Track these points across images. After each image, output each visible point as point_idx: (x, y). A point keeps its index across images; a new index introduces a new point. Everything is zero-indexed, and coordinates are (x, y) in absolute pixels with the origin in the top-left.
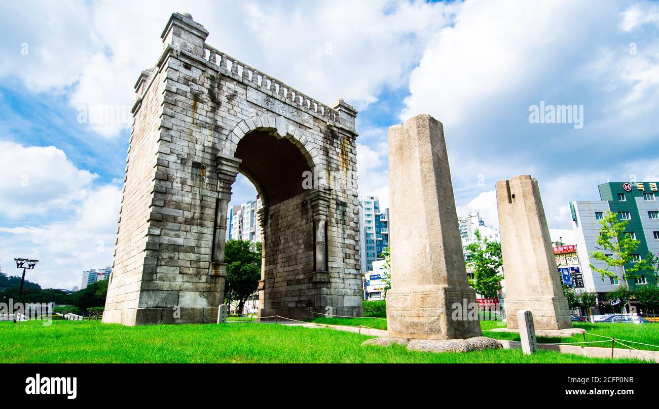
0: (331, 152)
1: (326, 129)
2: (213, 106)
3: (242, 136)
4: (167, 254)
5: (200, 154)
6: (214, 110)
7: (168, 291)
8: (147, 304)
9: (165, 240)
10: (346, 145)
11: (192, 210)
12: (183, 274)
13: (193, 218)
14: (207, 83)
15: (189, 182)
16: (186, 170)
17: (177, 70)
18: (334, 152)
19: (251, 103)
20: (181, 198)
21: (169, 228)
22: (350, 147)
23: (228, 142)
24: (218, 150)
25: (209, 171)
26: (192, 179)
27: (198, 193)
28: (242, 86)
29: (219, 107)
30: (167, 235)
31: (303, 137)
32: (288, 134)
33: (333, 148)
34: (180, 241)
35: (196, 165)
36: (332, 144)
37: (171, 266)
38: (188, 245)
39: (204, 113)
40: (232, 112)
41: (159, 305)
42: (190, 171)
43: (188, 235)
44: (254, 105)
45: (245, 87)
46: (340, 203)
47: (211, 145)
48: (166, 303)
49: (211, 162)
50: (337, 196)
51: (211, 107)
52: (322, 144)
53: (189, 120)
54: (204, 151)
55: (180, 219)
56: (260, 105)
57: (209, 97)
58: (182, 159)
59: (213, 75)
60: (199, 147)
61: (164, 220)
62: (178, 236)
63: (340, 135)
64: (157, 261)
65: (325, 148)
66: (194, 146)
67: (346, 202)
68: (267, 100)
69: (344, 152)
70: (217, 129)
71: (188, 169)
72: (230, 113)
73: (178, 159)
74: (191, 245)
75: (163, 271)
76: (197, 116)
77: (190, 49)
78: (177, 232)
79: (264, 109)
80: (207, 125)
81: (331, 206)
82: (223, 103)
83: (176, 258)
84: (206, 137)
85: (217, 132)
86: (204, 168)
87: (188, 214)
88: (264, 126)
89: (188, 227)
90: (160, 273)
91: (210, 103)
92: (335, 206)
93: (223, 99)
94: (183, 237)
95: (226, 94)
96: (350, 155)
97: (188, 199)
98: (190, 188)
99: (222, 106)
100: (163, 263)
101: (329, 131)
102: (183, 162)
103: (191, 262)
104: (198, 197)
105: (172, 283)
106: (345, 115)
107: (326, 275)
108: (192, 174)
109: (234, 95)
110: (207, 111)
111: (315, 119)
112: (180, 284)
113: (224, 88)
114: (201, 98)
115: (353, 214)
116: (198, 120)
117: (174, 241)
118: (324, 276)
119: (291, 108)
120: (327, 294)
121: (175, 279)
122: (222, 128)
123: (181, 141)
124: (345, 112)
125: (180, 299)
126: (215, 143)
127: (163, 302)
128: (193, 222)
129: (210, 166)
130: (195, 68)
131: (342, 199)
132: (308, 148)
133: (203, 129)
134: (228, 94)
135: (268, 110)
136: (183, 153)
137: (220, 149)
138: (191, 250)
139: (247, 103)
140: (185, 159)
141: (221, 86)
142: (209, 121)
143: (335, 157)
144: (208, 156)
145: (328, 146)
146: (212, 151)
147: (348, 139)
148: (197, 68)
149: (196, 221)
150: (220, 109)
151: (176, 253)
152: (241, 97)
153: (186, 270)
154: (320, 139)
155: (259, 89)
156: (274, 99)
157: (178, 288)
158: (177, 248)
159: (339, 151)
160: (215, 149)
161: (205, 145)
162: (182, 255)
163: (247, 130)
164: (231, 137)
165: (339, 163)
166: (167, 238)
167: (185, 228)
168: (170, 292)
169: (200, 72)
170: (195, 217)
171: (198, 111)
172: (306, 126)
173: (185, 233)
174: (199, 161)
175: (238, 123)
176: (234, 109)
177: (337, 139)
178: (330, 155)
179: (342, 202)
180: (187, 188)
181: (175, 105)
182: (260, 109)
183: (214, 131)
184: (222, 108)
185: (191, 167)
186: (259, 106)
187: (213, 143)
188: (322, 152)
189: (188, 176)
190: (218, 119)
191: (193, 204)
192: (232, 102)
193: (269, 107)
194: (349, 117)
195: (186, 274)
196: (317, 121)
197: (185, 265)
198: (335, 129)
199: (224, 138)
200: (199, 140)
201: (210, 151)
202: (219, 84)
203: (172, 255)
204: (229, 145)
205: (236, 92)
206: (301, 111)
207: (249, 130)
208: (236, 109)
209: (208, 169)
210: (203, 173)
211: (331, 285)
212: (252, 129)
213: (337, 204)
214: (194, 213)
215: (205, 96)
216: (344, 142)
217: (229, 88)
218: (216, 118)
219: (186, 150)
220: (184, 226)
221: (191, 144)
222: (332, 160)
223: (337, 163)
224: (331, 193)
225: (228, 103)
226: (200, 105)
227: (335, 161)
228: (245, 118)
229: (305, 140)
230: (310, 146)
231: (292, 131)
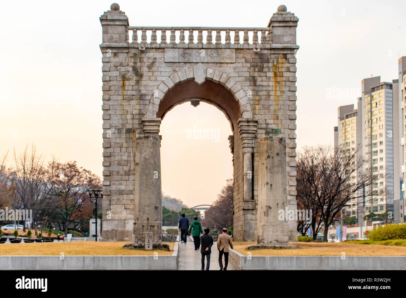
0: (259, 79)
1: (253, 56)
2: (137, 79)
3: (162, 96)
4: (116, 197)
5: (130, 121)
6: (138, 82)
7: (118, 220)
8: (107, 228)
9: (113, 188)
10: (280, 65)
11: (129, 165)
12: (126, 209)
13: (130, 170)
14: (131, 62)
15: (125, 145)
16: (122, 136)
17: (108, 62)
18: (264, 78)
19: (169, 62)
20: (120, 157)
21: (116, 179)
22: (287, 65)
23: (151, 105)
24: (144, 114)
25: (138, 133)
26: (126, 142)
27: (131, 151)
28: (160, 50)
29: (142, 78)
30: (114, 184)
31: (224, 75)
32: (206, 79)
33: (262, 74)
34: (123, 187)
35: (129, 131)
36: (261, 70)
37: (119, 204)
38: (128, 189)
39: (131, 88)
40: (153, 78)
41: (114, 229)
42: (125, 137)
43: (127, 183)
44: (172, 64)
45: (163, 50)
46: (270, 131)
47: (137, 112)
48: (118, 228)
49: (139, 125)
50: (267, 124)
51: (136, 81)
52: (247, 74)
53: (120, 98)
54: (133, 119)
55: (121, 172)
56: (177, 61)
57: (133, 73)
58: (118, 130)
59: (135, 52)
60: (129, 117)
61: (111, 175)
62: (121, 184)
63: (273, 56)
64: (110, 202)
65: (251, 78)
66: (126, 117)
67: (279, 128)
68: (184, 53)
69: (278, 73)
70: (142, 97)
71: (123, 135)
72: (151, 79)
73: (116, 130)
74: (130, 189)
75: (114, 208)
76: (125, 93)
77: (116, 40)
78: (120, 182)
79: (181, 64)
80: (134, 97)
81: (259, 136)
82: (145, 74)
83: (121, 199)
84: (134, 107)
85: (142, 100)
86: (134, 132)
87: (126, 168)
88: (182, 80)
89: (127, 177)
90: (113, 209)
91: (135, 78)
92: (264, 136)
93: (145, 70)
94: (124, 184)
95: (147, 64)
96: (286, 74)
97: (125, 158)
98: (125, 149)
99: (144, 77)
100: (114, 203)
101: (257, 57)
102: (119, 130)
103: (131, 201)
104: (132, 155)
105: (120, 215)
106: (281, 29)
107: (250, 202)
108: (126, 138)
109: (153, 62)
110: (133, 86)
111: (239, 51)
112: (124, 215)
113: (145, 60)
114: (127, 77)
115: (289, 140)
116: (127, 95)
117: (119, 188)
118: (249, 204)
119: (209, 50)
120: (252, 220)
121: (121, 213)
122: (145, 95)
123: (116, 116)
124: (279, 26)
125: (126, 225)
126: (141, 110)
127: (116, 227)
128: (130, 173)
129: (139, 128)
130: (121, 54)
131: (274, 127)
132: (229, 85)
133: (131, 101)
134: (148, 64)
135: (185, 63)
136: (118, 125)
137: (145, 113)
138: (131, 192)
139: (164, 65)
140: (120, 129)
141: (142, 59)
142: (134, 93)
143: (265, 83)
144: (136, 122)
145: (256, 74)
146: (139, 117)
147: (285, 56)
148: (123, 53)
149: (132, 172)
150: (143, 79)
151: (121, 195)
152: (160, 61)
153: (128, 207)
154: (245, 69)
155: (175, 47)
156: (190, 49)
157: (124, 218)
158: (121, 192)
159: (271, 74)
160: (141, 114)
161: (134, 113)
162: (125, 197)
163: (166, 89)
164: (153, 101)
165: (270, 89)
166: (114, 186)
167: (125, 178)
168: (120, 221)
169: (125, 54)
170: (131, 170)
171: (126, 88)
172: (227, 63)
173: (125, 182)
174: (130, 127)
175: (159, 85)
176: (154, 75)
177: (268, 62)
178: (258, 83)
179: (273, 130)
180: (124, 150)
181: (110, 90)
182: (177, 65)
183: (139, 100)
185: (125, 134)
186: (176, 63)
187: (139, 110)
188: (248, 83)
189: (124, 141)
190: (142, 88)
191: (129, 160)
192: (152, 69)
193: (186, 60)
194: (287, 29)
195: (129, 209)
196: (242, 51)
197: (127, 203)
198: (265, 52)
199: (147, 102)
200: (129, 111)
201: (137, 117)
202: (141, 58)
203: (119, 197)
204: (152, 107)
205: (155, 59)
206: (221, 49)
207: (167, 89)
208: (156, 74)
209: (137, 131)
210: (134, 136)
211: (256, 212)
212: (170, 87)
213: (267, 133)
214: (130, 166)
215: (131, 74)
216: (278, 63)
217: (148, 58)
218: (140, 89)
219: (121, 122)
220: (125, 177)
221: (123, 117)
222: (260, 88)
223: (268, 89)
224: (256, 124)
225: (149, 71)
226: (127, 83)
227: (264, 89)
228: (164, 79)
229: (226, 78)
230: (232, 82)
231: (211, 74)
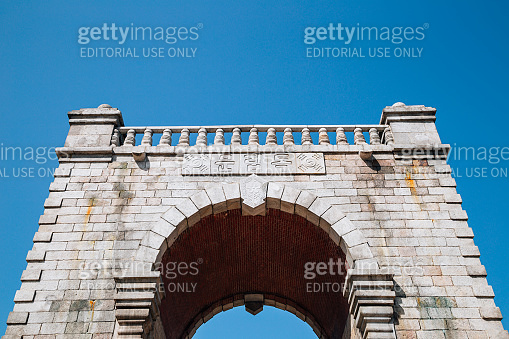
0: (378, 200)
1: (360, 164)
2: (120, 203)
3: (169, 231)
6: (121, 208)
10: (418, 177)
14: (114, 175)
16: (58, 319)
18: (390, 199)
19: (192, 175)
23: (142, 249)
25: (101, 310)
26: (66, 333)
28: (174, 157)
29: (130, 202)
31: (305, 194)
32: (267, 199)
33: (385, 192)
35: (78, 306)
36: (380, 185)
39: (102, 218)
40: (154, 201)
42: (65, 319)
44: (197, 177)
45: (180, 157)
49: (106, 292)
50: (418, 287)
51: (116, 206)
53: (76, 237)
56: (208, 172)
57: (114, 193)
58: (53, 303)
59: (125, 161)
63: (399, 163)
65: (362, 199)
67: (450, 294)
68: (222, 161)
69: (418, 190)
70: (124, 235)
71: (61, 316)
72: (150, 203)
73: (46, 304)
76: (89, 227)
77: (90, 143)
79: (214, 177)
80: (107, 235)
81: (404, 313)
82: (139, 194)
84: (102, 254)
85: (124, 240)
86: (91, 307)
88: (215, 202)
91: (116, 202)
92: (416, 313)
93: (139, 187)
95: (145, 178)
96: (435, 191)
99: (135, 199)
101: (367, 164)
102: (55, 305)
108: (68, 323)
109: (159, 175)
110: (108, 215)
111: (327, 157)
114: (100, 200)
115: (485, 323)
116: (92, 231)
119: (272, 155)
122: (133, 231)
123: (57, 274)
124: (402, 120)
126: (118, 259)
129: (104, 300)
130: (96, 163)
131: (434, 292)
132: (317, 210)
133: (99, 243)
134: (148, 178)
135: (223, 175)
136: (56, 293)
139: (181, 179)
140: (59, 301)
141: (137, 171)
142: (108, 227)
143: (393, 207)
145: (371, 192)
148: (99, 161)
150: (132, 204)
152: (172, 173)
154: (347, 184)
155: (205, 150)
156: (234, 154)
159: (402, 192)
163: (179, 220)
164: (149, 240)
165: (408, 216)
169: (104, 165)
171: (93, 219)
172: (309, 174)
174: (85, 297)
175: (164, 213)
176: (158, 196)
177: (392, 172)
178: (379, 207)
179: (434, 298)
181: (55, 223)
182: (207, 179)
183: (117, 240)
184: (135, 201)
185: (67, 313)
186: (205, 175)
187: (113, 260)
189: (60, 329)
190: (128, 219)
192: (154, 186)
193: (225, 171)
196: (337, 157)
198: (383, 157)
199: (135, 245)
204: (143, 253)
205: (163, 170)
206: (295, 152)
207: (183, 219)
208: (161, 194)
209: (100, 306)
210: (88, 317)
212: (188, 215)
213: (421, 306)
215: (109, 195)
218: (123, 220)
219: (64, 285)
221: (73, 274)
222: (386, 216)
223: (402, 216)
224: (391, 283)
225: (147, 189)
226: (97, 210)
227: (393, 216)
228: (177, 202)
229: (308, 198)
230: (322, 205)
231: (276, 192)
